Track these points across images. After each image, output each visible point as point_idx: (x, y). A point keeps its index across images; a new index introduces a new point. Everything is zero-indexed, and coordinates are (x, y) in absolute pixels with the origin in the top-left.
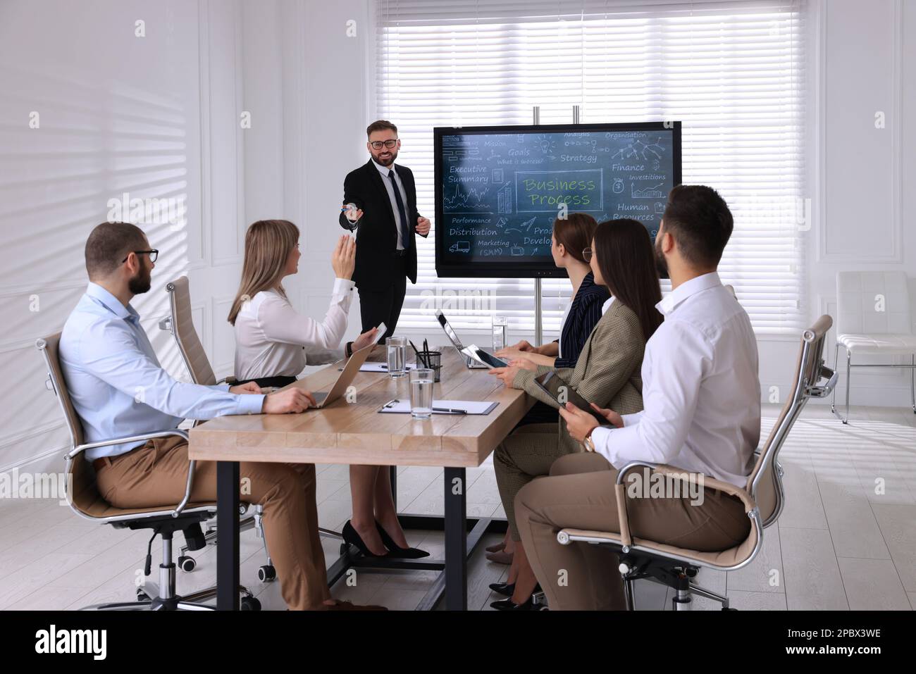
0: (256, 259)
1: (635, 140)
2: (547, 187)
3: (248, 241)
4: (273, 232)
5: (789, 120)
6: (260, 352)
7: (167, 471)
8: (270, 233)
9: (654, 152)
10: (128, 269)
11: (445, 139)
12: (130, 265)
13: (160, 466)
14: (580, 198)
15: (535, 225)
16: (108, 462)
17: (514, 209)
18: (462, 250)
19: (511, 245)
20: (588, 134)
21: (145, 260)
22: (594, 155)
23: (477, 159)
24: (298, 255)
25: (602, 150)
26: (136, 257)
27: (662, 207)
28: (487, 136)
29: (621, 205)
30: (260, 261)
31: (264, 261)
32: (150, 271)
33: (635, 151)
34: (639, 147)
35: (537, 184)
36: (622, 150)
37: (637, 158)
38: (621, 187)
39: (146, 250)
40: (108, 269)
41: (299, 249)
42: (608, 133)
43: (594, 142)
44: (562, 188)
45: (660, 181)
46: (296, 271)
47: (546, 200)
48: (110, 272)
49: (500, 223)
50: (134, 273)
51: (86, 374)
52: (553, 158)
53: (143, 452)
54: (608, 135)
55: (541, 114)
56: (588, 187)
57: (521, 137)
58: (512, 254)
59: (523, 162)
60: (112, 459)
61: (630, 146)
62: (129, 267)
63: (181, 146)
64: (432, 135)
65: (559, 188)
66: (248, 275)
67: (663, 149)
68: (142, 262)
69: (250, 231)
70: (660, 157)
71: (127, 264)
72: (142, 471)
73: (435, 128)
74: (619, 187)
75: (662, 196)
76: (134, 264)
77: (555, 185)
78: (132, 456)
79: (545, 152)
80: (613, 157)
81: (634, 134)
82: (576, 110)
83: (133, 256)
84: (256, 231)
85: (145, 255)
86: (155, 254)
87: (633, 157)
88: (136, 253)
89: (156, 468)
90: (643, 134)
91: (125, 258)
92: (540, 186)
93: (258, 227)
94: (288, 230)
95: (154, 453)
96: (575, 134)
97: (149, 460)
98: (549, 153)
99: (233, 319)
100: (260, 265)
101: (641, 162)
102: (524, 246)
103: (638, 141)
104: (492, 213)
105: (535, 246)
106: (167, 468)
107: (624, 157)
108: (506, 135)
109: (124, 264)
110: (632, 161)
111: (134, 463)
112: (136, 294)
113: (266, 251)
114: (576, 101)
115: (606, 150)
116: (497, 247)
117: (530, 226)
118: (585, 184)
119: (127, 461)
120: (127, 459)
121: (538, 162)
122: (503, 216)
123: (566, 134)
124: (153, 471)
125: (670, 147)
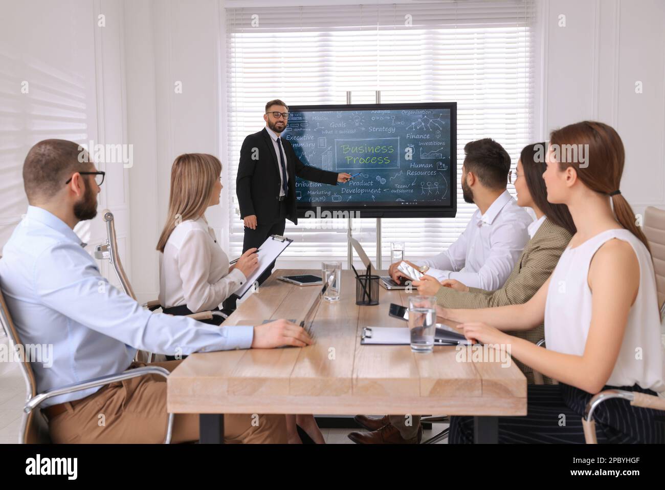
0: (181, 190)
1: (423, 116)
2: (359, 151)
3: (174, 172)
4: (197, 164)
5: (524, 104)
7: (140, 412)
8: (193, 166)
9: (437, 125)
10: (72, 192)
12: (74, 187)
13: (132, 406)
14: (382, 159)
16: (69, 408)
17: (334, 166)
19: (332, 194)
20: (388, 112)
21: (91, 181)
22: (393, 127)
23: (307, 130)
24: (220, 187)
25: (399, 123)
26: (81, 179)
27: (442, 166)
28: (314, 112)
29: (413, 164)
30: (185, 191)
31: (189, 193)
32: (96, 195)
33: (423, 124)
34: (426, 121)
35: (351, 148)
36: (413, 124)
37: (425, 129)
39: (91, 171)
40: (50, 192)
41: (221, 182)
42: (403, 111)
43: (393, 117)
45: (441, 146)
46: (218, 203)
47: (358, 161)
48: (52, 195)
50: (79, 196)
51: (42, 308)
52: (363, 129)
53: (109, 393)
54: (404, 112)
55: (352, 96)
56: (389, 150)
57: (339, 114)
58: (333, 201)
59: (341, 132)
60: (73, 404)
61: (420, 120)
62: (74, 189)
63: (83, 116)
65: (368, 151)
66: (174, 205)
67: (444, 123)
68: (87, 184)
69: (176, 162)
70: (441, 129)
71: (71, 185)
72: (111, 414)
75: (443, 157)
76: (78, 186)
77: (364, 149)
78: (96, 399)
79: (357, 124)
80: (407, 128)
81: (422, 112)
82: (378, 94)
83: (78, 177)
84: (181, 164)
85: (91, 177)
86: (102, 176)
87: (421, 129)
88: (81, 173)
89: (127, 410)
90: (429, 112)
91: (68, 180)
92: (353, 150)
93: (184, 160)
94: (211, 164)
95: (123, 393)
96: (379, 111)
97: (117, 402)
98: (360, 126)
99: (162, 247)
100: (184, 197)
101: (427, 132)
102: (341, 194)
103: (425, 117)
105: (349, 194)
106: (139, 409)
107: (415, 128)
108: (328, 112)
109: (68, 186)
110: (421, 131)
111: (101, 406)
112: (82, 220)
113: (191, 183)
115: (402, 123)
116: (321, 196)
118: (387, 148)
119: (92, 405)
120: (91, 403)
121: (352, 132)
123: (373, 111)
124: (123, 414)
125: (449, 121)
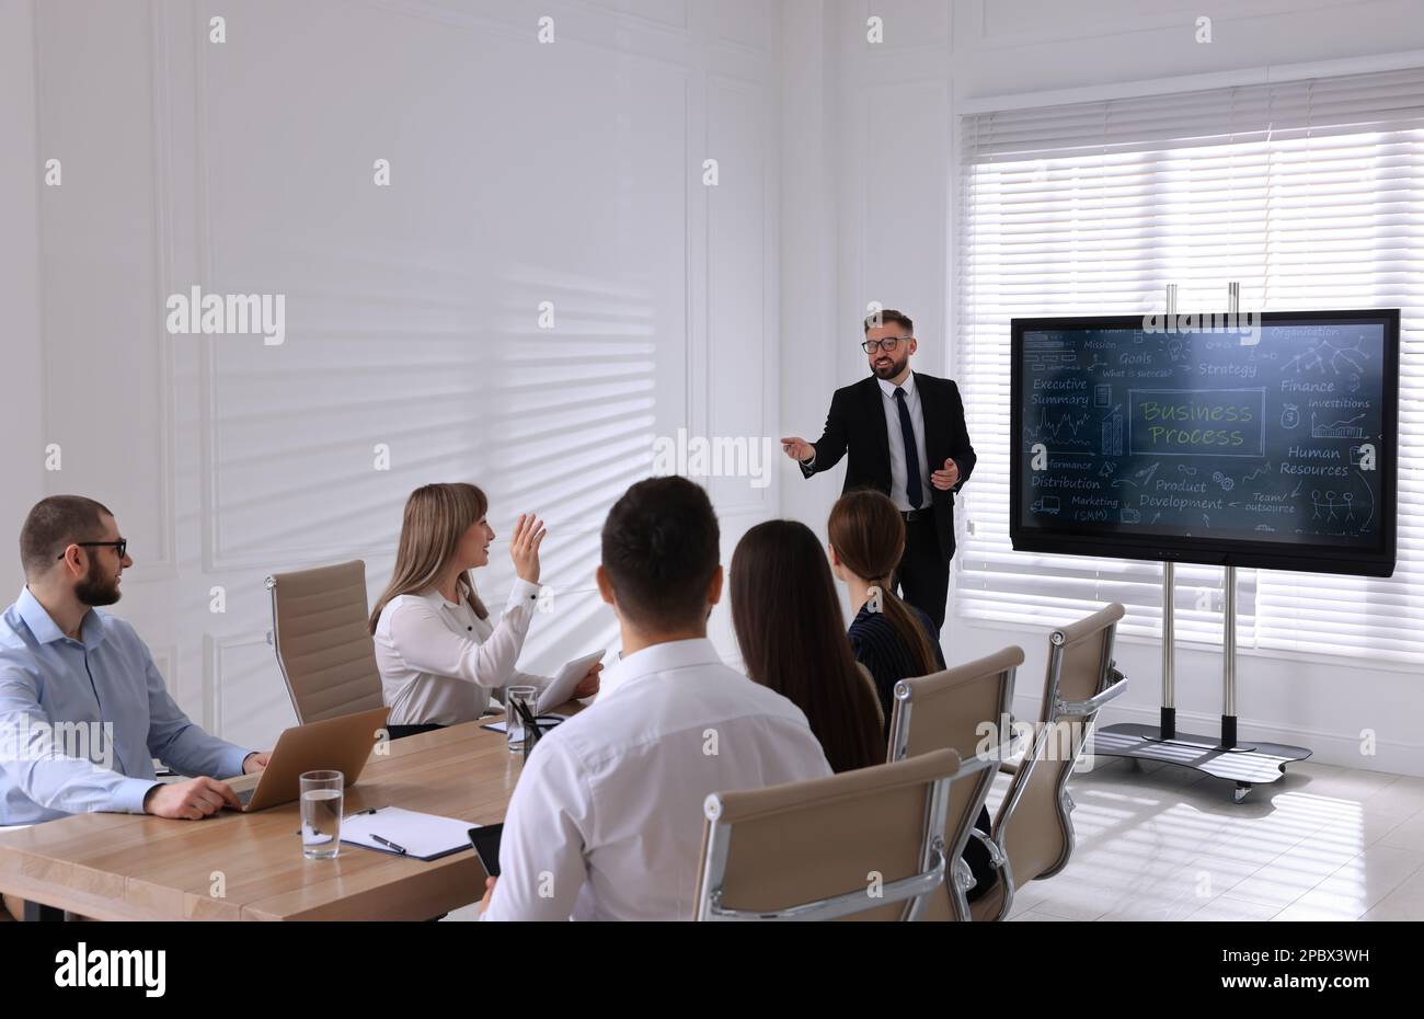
1: (1321, 341)
2: (1176, 416)
4: (433, 503)
6: (402, 685)
8: (428, 506)
9: (1351, 361)
10: (69, 569)
11: (1028, 336)
12: (70, 564)
14: (1227, 435)
15: (1157, 476)
17: (1125, 447)
18: (1048, 510)
19: (1121, 506)
21: (100, 556)
22: (1252, 364)
23: (1073, 368)
25: (1266, 356)
26: (82, 551)
29: (1294, 449)
33: (1319, 359)
34: (1326, 353)
35: (1161, 409)
36: (1297, 358)
37: (1323, 371)
38: (1295, 416)
39: (103, 540)
40: (40, 569)
42: (1276, 329)
44: (1200, 416)
45: (1361, 410)
47: (1174, 437)
48: (42, 572)
49: (1105, 470)
50: (79, 575)
52: (1187, 368)
54: (1276, 331)
55: (1180, 294)
56: (1241, 416)
58: (1122, 520)
59: (1141, 374)
61: (1312, 350)
64: (1008, 329)
65: (1196, 416)
67: (1368, 357)
68: (93, 559)
70: (1360, 369)
71: (66, 562)
73: (1013, 320)
74: (1291, 419)
75: (1363, 436)
76: (78, 562)
77: (1188, 411)
79: (1174, 358)
80: (1283, 369)
81: (1319, 330)
82: (1234, 289)
83: (76, 549)
85: (101, 548)
87: (1315, 370)
88: (81, 545)
90: (1334, 331)
91: (62, 552)
92: (1167, 412)
94: (459, 501)
98: (1181, 361)
101: (1329, 377)
102: (1140, 508)
103: (1325, 342)
104: (1093, 454)
105: (1156, 509)
107: (1300, 367)
109: (61, 562)
110: (1314, 376)
113: (420, 532)
114: (1232, 274)
115: (1272, 357)
116: (1099, 508)
117: (1149, 478)
118: (1236, 411)
121: (1164, 374)
122: (1111, 459)
125: (1380, 353)
